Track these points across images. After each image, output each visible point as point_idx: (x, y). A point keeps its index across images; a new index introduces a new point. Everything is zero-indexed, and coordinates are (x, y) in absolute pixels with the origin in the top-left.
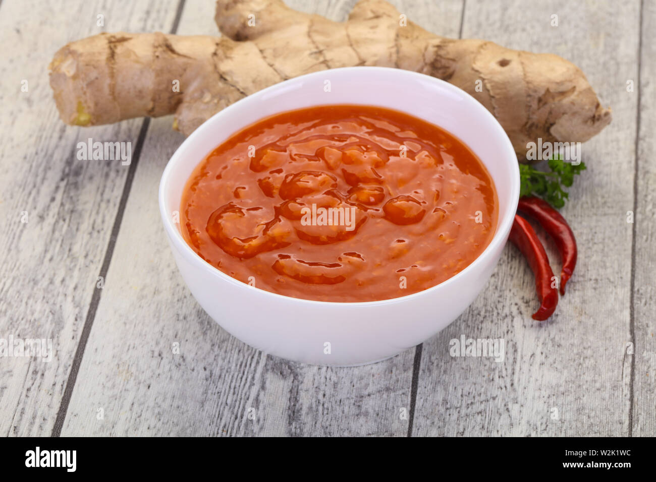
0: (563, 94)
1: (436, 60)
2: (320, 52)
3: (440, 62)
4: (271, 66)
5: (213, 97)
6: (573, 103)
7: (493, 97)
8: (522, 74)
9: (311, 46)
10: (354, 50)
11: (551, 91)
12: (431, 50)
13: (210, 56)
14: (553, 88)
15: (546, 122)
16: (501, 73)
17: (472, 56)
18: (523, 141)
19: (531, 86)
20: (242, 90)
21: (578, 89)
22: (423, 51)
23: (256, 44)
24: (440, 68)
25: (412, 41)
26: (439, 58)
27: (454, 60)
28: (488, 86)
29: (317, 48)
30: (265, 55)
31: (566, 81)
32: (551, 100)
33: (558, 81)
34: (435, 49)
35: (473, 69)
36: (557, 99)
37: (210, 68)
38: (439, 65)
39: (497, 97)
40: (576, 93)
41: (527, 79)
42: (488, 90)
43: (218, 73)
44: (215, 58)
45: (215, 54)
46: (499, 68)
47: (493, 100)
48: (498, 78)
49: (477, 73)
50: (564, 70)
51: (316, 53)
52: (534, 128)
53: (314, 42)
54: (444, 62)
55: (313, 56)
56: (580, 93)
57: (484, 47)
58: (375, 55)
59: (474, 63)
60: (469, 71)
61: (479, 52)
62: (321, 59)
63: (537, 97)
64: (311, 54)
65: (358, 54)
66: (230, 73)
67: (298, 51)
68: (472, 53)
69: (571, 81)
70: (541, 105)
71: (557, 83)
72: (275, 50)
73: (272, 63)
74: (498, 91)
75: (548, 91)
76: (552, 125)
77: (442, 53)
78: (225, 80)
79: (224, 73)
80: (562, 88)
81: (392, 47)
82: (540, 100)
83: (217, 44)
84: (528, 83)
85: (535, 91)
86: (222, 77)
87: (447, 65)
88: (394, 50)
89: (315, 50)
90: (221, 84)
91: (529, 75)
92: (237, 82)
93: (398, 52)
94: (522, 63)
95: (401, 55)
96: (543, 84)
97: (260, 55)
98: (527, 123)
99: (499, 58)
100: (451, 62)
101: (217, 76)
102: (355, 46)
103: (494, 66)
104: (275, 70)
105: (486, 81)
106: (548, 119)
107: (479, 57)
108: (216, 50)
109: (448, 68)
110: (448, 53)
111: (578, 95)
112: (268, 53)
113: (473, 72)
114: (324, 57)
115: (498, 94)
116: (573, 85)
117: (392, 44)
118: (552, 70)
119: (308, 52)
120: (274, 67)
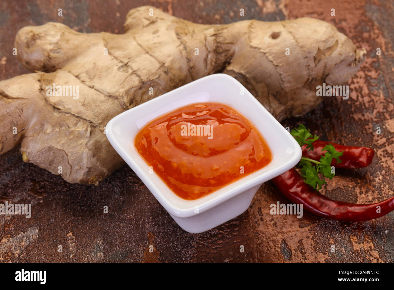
0: (330, 49)
1: (217, 47)
2: (126, 65)
3: (221, 48)
4: (93, 87)
5: (54, 126)
6: (340, 54)
7: (277, 66)
8: (294, 41)
9: (115, 62)
10: (152, 56)
11: (321, 49)
12: (211, 39)
13: (38, 93)
14: (322, 46)
15: (323, 74)
16: (277, 45)
17: (247, 36)
18: (306, 94)
19: (305, 49)
20: (76, 115)
21: (340, 42)
22: (204, 42)
23: (69, 72)
24: (222, 53)
25: (192, 37)
26: (218, 45)
27: (232, 43)
28: (270, 58)
29: (121, 62)
30: (82, 79)
31: (330, 37)
32: (323, 56)
33: (324, 40)
34: (214, 38)
35: (251, 47)
36: (327, 54)
37: (42, 103)
38: (221, 50)
39: (281, 65)
40: (340, 45)
41: (300, 45)
42: (272, 62)
43: (51, 105)
44: (43, 93)
45: (41, 89)
46: (273, 41)
47: (278, 68)
48: (276, 49)
49: (256, 49)
50: (324, 29)
51: (122, 66)
52: (313, 82)
53: (116, 58)
54: (224, 47)
55: (122, 69)
56: (343, 44)
57: (252, 26)
58: (169, 56)
59: (250, 42)
60: (249, 49)
61: (251, 32)
62: (130, 71)
63: (312, 56)
64: (119, 68)
65: (156, 58)
66: (61, 102)
67: (108, 69)
68: (245, 33)
69: (333, 37)
70: (317, 62)
71: (324, 41)
72: (87, 72)
73: (92, 85)
74: (280, 60)
75: (319, 49)
76: (327, 76)
77: (220, 39)
78: (59, 109)
79: (55, 104)
80: (329, 44)
81: (179, 45)
82: (315, 59)
83: (39, 81)
84: (302, 47)
85: (310, 53)
86: (55, 108)
87: (227, 49)
88: (182, 47)
89: (121, 64)
90: (56, 114)
91: (300, 40)
92: (70, 109)
93: (185, 48)
94: (291, 32)
95: (188, 50)
96: (313, 45)
97: (78, 81)
98: (308, 79)
99: (270, 33)
100: (230, 45)
101: (50, 108)
102: (150, 53)
103: (268, 40)
104: (97, 90)
105: (267, 54)
106: (324, 72)
107: (252, 36)
108: (41, 86)
109: (228, 50)
110: (225, 39)
111: (342, 47)
112: (84, 76)
113: (253, 50)
114: (132, 69)
115: (280, 63)
116: (336, 39)
117: (178, 43)
118: (315, 31)
119: (116, 68)
120: (94, 87)
